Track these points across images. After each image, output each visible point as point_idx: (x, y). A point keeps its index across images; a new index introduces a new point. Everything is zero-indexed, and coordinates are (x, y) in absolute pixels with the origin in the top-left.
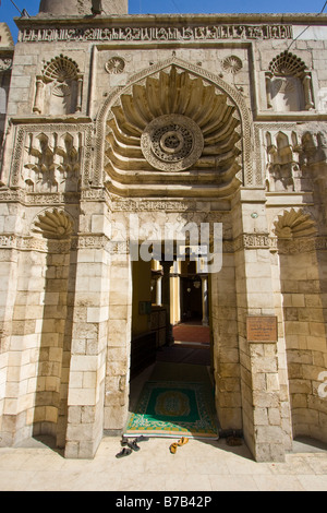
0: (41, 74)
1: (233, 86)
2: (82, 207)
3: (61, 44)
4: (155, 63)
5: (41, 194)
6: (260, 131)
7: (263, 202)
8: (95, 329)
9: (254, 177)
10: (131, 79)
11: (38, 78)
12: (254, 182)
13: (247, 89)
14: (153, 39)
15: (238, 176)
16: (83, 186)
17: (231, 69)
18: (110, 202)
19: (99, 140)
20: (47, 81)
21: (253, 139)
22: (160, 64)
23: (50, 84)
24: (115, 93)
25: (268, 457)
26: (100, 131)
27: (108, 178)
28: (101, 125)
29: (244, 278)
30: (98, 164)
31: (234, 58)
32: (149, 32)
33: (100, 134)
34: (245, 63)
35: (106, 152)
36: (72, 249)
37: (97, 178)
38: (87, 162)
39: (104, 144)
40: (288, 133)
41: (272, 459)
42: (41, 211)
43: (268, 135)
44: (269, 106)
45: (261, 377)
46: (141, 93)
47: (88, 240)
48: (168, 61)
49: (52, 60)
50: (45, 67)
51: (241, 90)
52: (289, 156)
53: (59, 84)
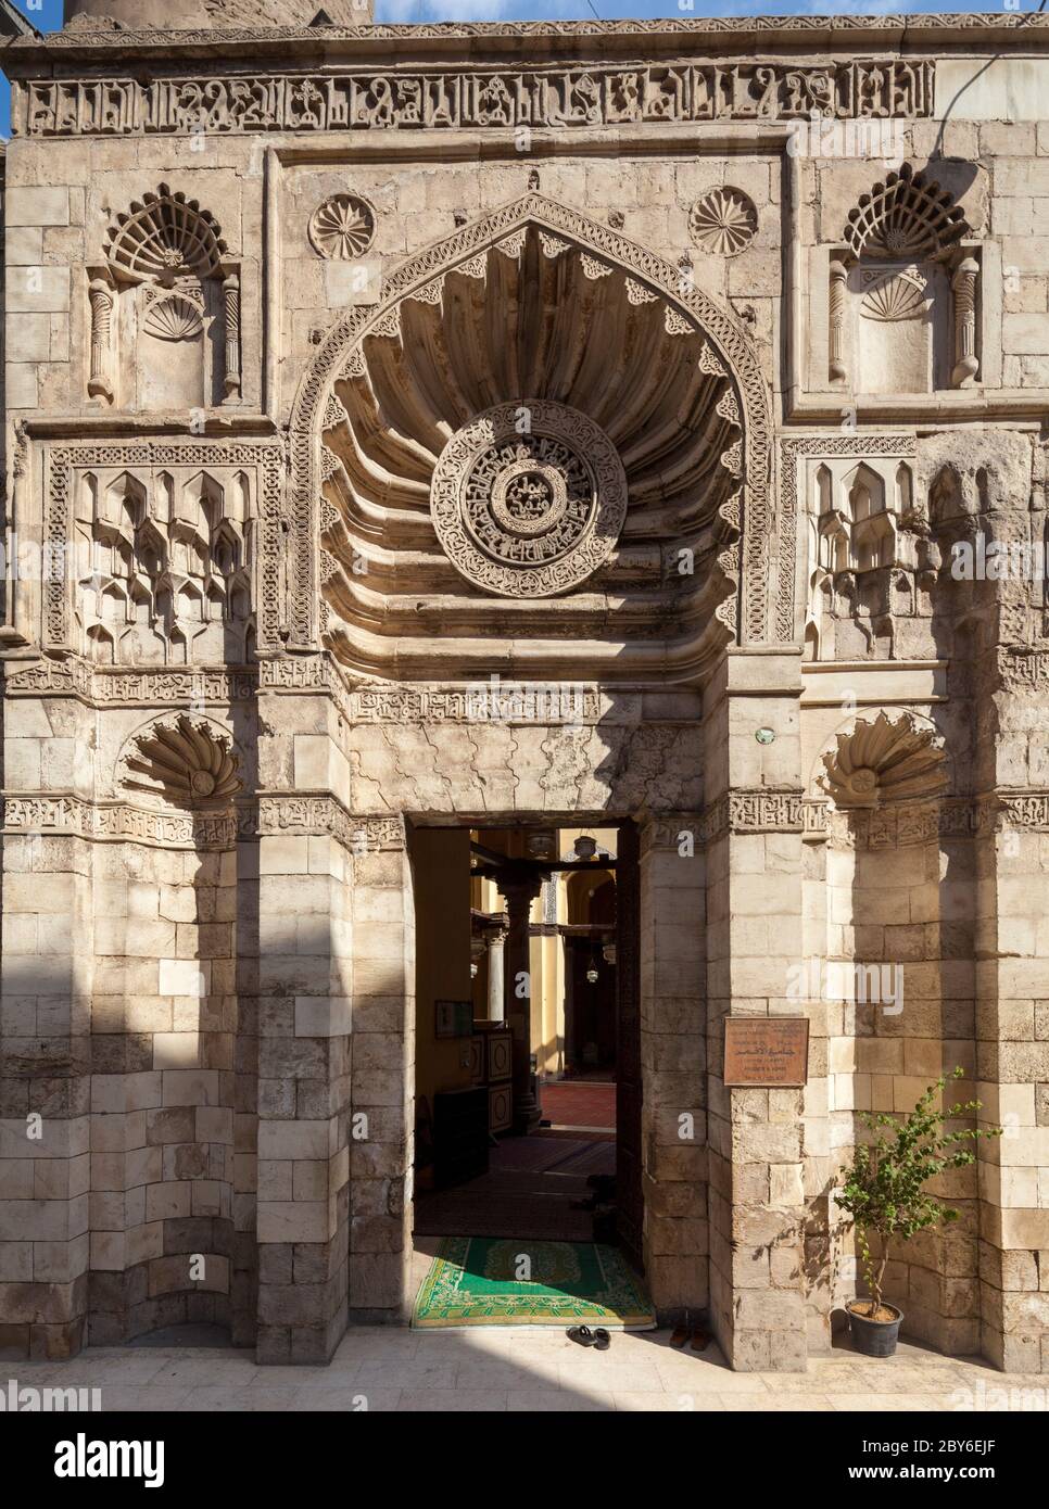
0: (102, 260)
1: (724, 301)
2: (264, 711)
3: (158, 142)
4: (473, 216)
5: (139, 673)
6: (800, 463)
7: (795, 694)
8: (319, 1053)
9: (771, 616)
10: (396, 280)
11: (94, 272)
12: (770, 630)
13: (768, 312)
14: (465, 124)
15: (724, 612)
16: (263, 647)
17: (720, 237)
18: (342, 695)
19: (303, 497)
20: (122, 284)
21: (775, 493)
22: (488, 221)
23: (133, 294)
24: (344, 332)
25: (764, 1361)
26: (304, 466)
27: (335, 622)
28: (305, 446)
29: (726, 917)
30: (303, 576)
31: (731, 192)
32: (450, 93)
33: (304, 478)
34: (769, 214)
35: (325, 537)
36: (241, 838)
37: (302, 621)
38: (271, 571)
39: (317, 510)
40: (887, 469)
41: (774, 1365)
42: (143, 725)
43: (825, 473)
44: (835, 375)
45: (759, 1173)
46: (429, 328)
47: (286, 812)
48: (514, 210)
49: (135, 207)
50: (113, 233)
51: (750, 317)
52: (885, 544)
53: (163, 294)
